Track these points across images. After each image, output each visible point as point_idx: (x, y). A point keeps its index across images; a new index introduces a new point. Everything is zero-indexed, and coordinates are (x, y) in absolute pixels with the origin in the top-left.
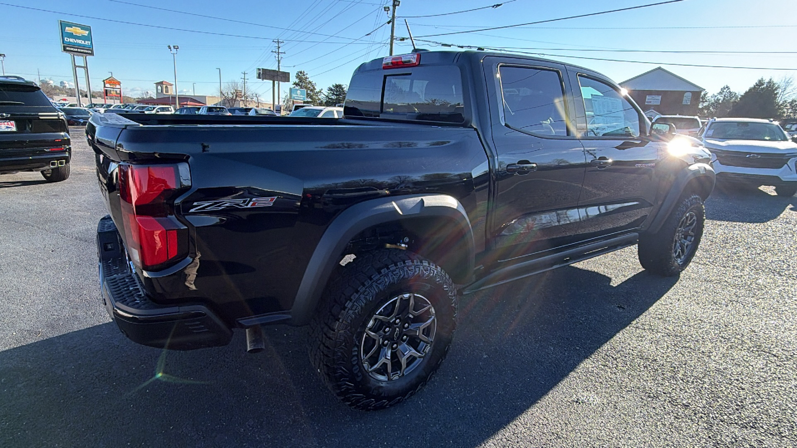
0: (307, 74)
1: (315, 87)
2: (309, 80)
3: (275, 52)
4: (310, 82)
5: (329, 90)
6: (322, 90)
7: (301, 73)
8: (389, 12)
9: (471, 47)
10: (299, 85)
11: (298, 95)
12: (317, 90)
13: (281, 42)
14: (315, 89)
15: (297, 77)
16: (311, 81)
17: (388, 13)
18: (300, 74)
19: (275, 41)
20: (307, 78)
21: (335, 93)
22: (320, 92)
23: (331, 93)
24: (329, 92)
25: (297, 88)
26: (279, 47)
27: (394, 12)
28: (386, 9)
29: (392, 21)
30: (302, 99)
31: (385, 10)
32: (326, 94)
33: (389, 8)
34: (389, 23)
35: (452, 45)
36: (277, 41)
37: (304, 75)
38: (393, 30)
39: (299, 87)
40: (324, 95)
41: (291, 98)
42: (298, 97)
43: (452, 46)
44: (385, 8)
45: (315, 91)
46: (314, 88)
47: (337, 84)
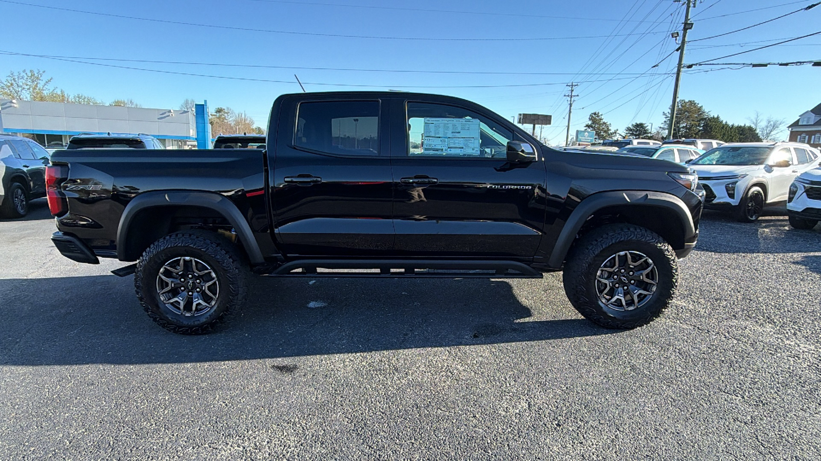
0: (602, 115)
1: (610, 128)
2: (604, 121)
3: (568, 96)
4: (604, 123)
5: (627, 131)
6: (617, 130)
7: (595, 114)
8: (678, 38)
9: (801, 63)
10: (592, 127)
11: (585, 137)
12: (612, 131)
13: (575, 85)
14: (610, 130)
15: (590, 119)
16: (606, 122)
17: (676, 40)
18: (593, 116)
19: (569, 84)
20: (601, 119)
21: (635, 133)
22: (615, 133)
23: (629, 133)
24: (627, 132)
25: (589, 130)
26: (572, 91)
27: (684, 36)
28: (675, 35)
29: (681, 49)
30: (589, 141)
31: (673, 37)
32: (624, 134)
33: (677, 33)
34: (677, 50)
35: (769, 64)
36: (571, 84)
37: (598, 116)
38: (682, 57)
39: (592, 129)
40: (620, 135)
41: (577, 141)
42: (585, 139)
43: (768, 66)
44: (672, 35)
45: (609, 132)
46: (608, 129)
47: (638, 123)
